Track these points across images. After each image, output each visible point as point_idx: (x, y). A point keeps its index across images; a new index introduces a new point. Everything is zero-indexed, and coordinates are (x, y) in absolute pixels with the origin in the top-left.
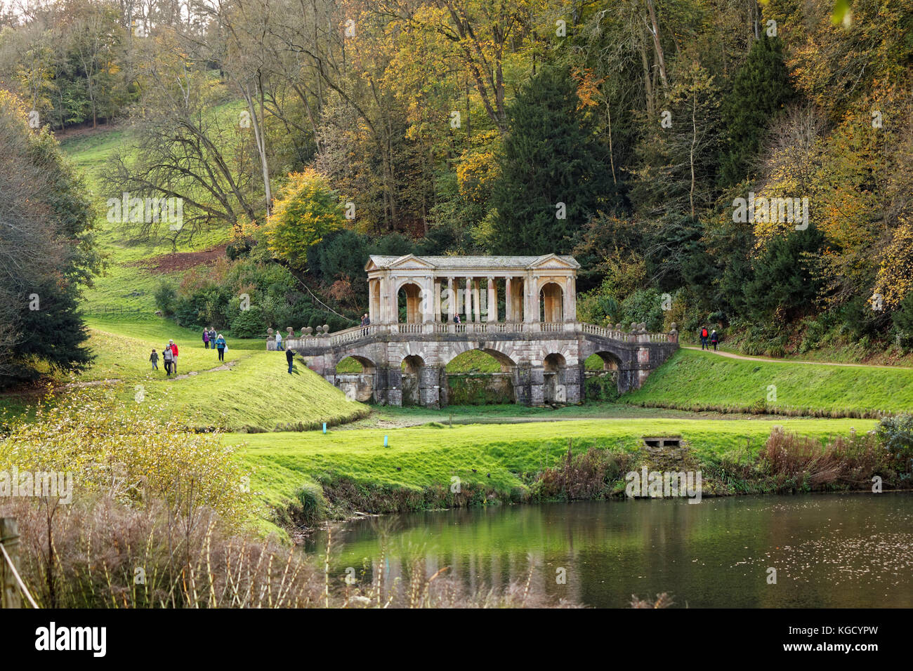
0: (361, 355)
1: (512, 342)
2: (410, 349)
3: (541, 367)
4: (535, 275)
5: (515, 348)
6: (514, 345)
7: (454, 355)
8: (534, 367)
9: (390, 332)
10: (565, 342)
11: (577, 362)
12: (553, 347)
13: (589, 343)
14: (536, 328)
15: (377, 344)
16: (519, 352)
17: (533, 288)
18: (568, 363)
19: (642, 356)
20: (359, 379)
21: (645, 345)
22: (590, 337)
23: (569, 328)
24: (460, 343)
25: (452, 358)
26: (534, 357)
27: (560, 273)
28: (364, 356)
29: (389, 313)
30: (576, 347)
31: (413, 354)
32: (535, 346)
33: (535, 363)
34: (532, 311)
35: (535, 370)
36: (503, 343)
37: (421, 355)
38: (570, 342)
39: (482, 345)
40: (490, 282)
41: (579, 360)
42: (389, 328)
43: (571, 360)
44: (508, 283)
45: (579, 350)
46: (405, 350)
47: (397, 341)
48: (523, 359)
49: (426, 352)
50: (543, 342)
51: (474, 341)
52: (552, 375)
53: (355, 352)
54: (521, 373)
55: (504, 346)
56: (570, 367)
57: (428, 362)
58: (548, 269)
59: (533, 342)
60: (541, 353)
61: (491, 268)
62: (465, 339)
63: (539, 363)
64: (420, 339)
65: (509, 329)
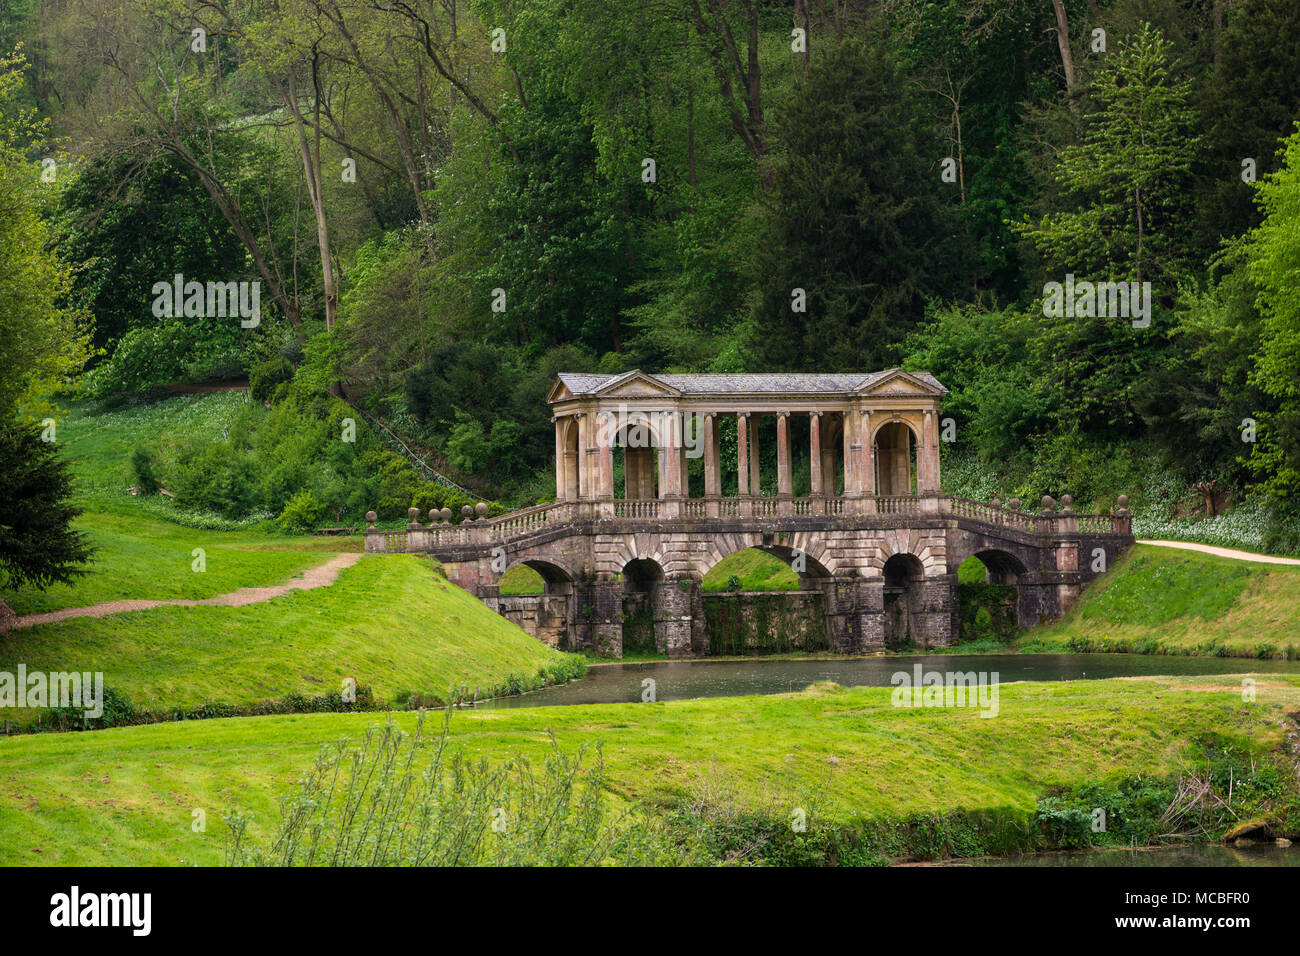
0: (544, 558)
1: (823, 534)
2: (637, 548)
3: (878, 580)
4: (864, 408)
5: (829, 544)
6: (827, 539)
7: (718, 556)
8: (866, 580)
9: (598, 516)
10: (923, 533)
11: (944, 570)
12: (900, 543)
13: (966, 534)
14: (868, 507)
15: (575, 539)
16: (837, 552)
17: (860, 432)
18: (928, 572)
19: (1065, 559)
20: (541, 605)
21: (1072, 537)
22: (965, 524)
23: (930, 506)
24: (728, 536)
25: (713, 564)
26: (865, 562)
27: (911, 405)
28: (551, 560)
29: (597, 480)
30: (942, 542)
31: (642, 557)
32: (866, 541)
33: (868, 572)
34: (859, 476)
35: (867, 585)
36: (805, 535)
37: (657, 557)
38: (932, 533)
39: (768, 539)
40: (781, 422)
41: (948, 566)
42: (596, 508)
43: (933, 566)
44: (814, 423)
45: (948, 547)
46: (628, 549)
47: (613, 534)
48: (844, 565)
49: (666, 553)
50: (881, 534)
51: (753, 533)
52: (897, 595)
53: (535, 555)
54: (842, 591)
55: (809, 542)
56: (932, 579)
57: (669, 570)
58: (890, 397)
59: (864, 533)
60: (879, 553)
61: (783, 398)
62: (736, 529)
63: (874, 572)
64: (655, 530)
65: (817, 509)
